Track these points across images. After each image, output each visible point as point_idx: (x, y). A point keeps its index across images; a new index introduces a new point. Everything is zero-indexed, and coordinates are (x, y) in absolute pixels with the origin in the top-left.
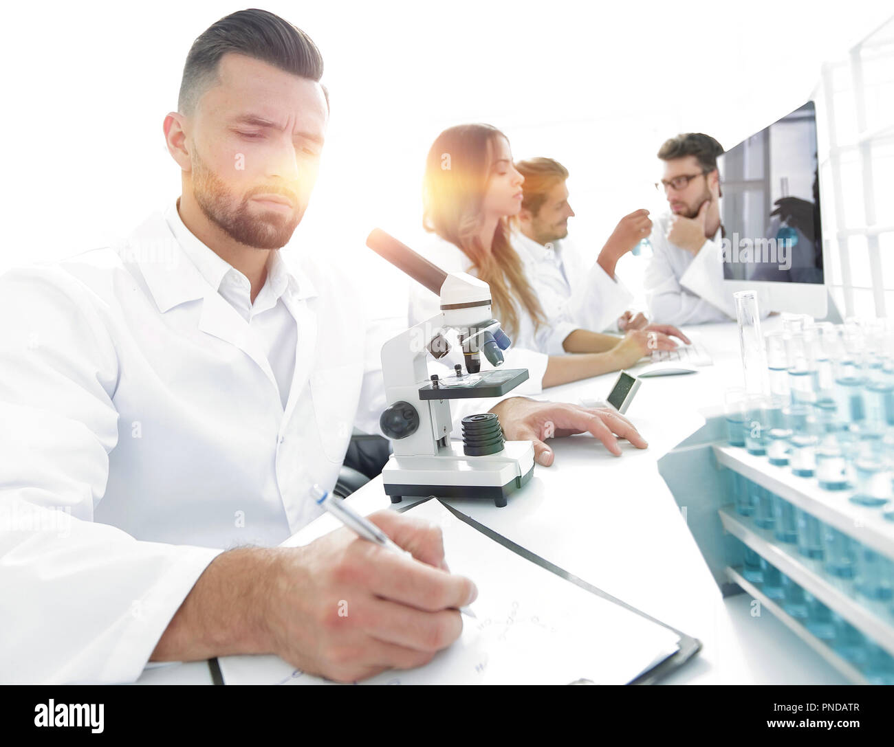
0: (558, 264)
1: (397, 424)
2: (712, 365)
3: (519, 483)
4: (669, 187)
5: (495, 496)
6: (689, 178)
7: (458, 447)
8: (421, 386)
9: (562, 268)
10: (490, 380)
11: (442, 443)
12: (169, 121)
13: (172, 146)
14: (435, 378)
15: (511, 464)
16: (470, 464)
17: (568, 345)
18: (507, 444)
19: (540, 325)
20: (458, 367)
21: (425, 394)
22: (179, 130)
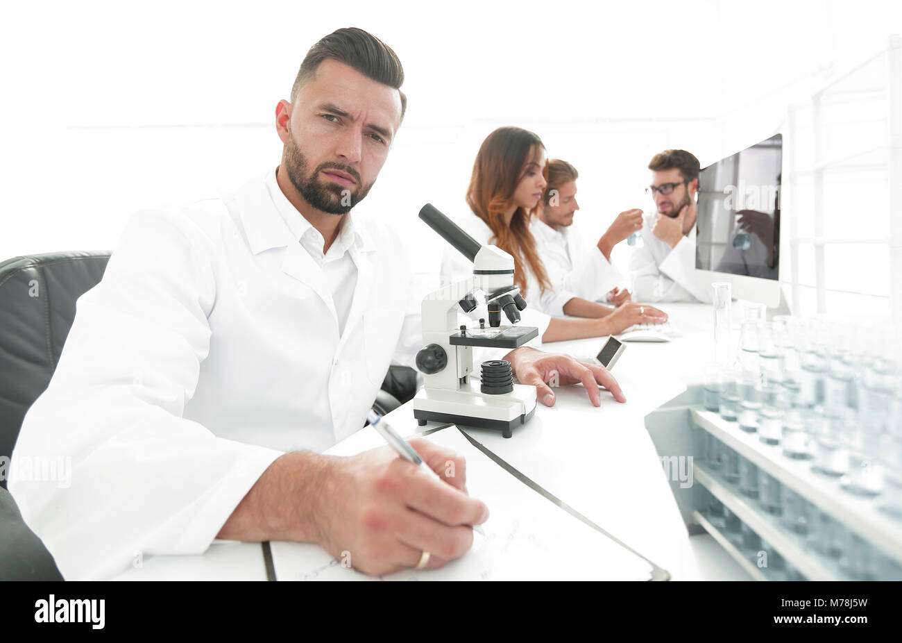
0: (564, 244)
1: (429, 362)
2: (682, 337)
3: (523, 420)
4: (657, 192)
5: (504, 429)
6: (674, 186)
7: (475, 384)
8: (452, 334)
9: (567, 247)
10: (507, 334)
11: (463, 381)
12: (280, 107)
13: (279, 126)
14: (463, 328)
15: (519, 404)
16: (485, 400)
17: (568, 308)
18: (515, 386)
19: (546, 290)
20: (482, 321)
21: (454, 340)
22: (286, 114)
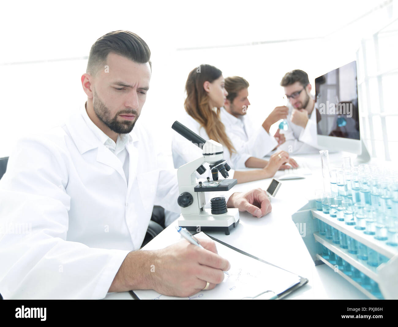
0: (242, 125)
1: (184, 202)
2: (311, 174)
3: (234, 225)
5: (225, 231)
6: (299, 92)
7: (208, 210)
8: (195, 186)
9: (244, 128)
10: (223, 184)
11: (202, 209)
12: (83, 78)
13: (85, 87)
14: (200, 183)
15: (231, 218)
16: (214, 217)
17: (248, 164)
18: (228, 209)
21: (196, 190)
22: (88, 81)
